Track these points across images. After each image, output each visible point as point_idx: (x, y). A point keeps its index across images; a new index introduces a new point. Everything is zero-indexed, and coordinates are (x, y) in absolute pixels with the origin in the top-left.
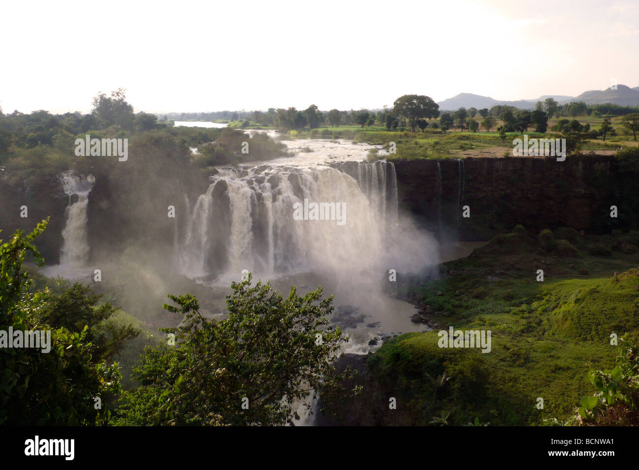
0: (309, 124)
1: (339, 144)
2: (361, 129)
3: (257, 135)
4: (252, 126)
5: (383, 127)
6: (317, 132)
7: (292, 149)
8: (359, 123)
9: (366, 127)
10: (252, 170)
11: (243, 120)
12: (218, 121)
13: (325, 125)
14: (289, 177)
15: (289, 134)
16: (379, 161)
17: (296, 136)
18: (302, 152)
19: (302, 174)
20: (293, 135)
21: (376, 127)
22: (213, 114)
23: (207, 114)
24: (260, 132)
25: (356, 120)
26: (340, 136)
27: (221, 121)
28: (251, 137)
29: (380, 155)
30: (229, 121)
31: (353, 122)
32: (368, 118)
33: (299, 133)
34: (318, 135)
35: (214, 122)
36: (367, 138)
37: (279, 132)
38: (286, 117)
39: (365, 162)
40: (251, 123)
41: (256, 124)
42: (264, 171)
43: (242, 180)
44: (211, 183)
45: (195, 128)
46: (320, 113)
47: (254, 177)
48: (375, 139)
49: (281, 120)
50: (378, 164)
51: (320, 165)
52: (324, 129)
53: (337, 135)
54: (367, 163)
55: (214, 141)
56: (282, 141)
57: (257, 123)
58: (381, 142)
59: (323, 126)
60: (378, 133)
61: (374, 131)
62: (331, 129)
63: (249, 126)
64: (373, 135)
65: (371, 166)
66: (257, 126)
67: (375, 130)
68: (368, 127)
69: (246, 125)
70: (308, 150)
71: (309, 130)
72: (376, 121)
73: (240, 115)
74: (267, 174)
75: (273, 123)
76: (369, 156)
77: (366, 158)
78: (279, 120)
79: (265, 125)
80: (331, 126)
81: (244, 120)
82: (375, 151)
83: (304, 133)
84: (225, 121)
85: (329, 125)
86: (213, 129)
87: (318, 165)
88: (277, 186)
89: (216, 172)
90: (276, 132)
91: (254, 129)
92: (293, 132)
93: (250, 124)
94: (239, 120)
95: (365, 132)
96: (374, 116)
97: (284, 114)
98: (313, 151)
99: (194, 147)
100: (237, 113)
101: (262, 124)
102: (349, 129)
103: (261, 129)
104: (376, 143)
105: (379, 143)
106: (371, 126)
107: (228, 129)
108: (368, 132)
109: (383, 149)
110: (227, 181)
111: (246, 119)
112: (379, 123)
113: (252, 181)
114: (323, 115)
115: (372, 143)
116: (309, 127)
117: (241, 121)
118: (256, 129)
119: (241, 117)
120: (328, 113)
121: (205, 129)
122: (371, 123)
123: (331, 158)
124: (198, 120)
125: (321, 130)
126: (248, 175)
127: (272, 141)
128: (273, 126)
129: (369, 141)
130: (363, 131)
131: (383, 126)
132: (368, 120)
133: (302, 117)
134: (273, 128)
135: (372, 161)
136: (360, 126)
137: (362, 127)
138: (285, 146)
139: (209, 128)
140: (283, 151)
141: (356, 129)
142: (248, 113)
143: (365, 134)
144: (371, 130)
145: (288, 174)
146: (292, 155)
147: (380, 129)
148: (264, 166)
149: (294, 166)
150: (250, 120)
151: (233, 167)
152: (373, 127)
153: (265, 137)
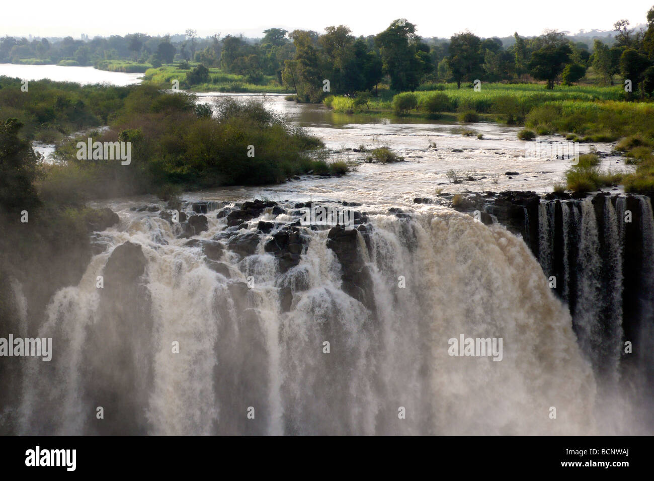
0: (388, 78)
1: (481, 138)
2: (548, 93)
3: (232, 109)
4: (216, 81)
5: (612, 89)
6: (409, 103)
7: (338, 152)
8: (540, 76)
9: (561, 88)
10: (220, 215)
11: (191, 63)
12: (115, 64)
13: (435, 80)
14: (330, 235)
15: (329, 107)
16: (605, 191)
17: (350, 113)
18: (370, 161)
19: (371, 228)
20: (341, 112)
21: (590, 88)
22: (98, 42)
23: (79, 43)
24: (243, 99)
25: (531, 66)
26: (481, 115)
27: (124, 65)
28: (216, 113)
29: (607, 173)
30: (147, 64)
31: (520, 72)
32: (568, 61)
33: (358, 104)
34: (413, 112)
35: (103, 67)
36: (564, 121)
37: (299, 102)
38: (319, 54)
39: (559, 193)
40: (215, 72)
41: (230, 76)
42: (256, 215)
43: (191, 244)
44: (98, 252)
45: (46, 83)
46: (422, 46)
47: (228, 236)
48: (589, 125)
49: (305, 64)
50: (599, 202)
51: (426, 201)
52: (433, 93)
53: (474, 112)
54: (566, 196)
55: (106, 124)
56: (307, 129)
57: (232, 71)
58: (608, 134)
59: (429, 84)
60: (600, 105)
61: (586, 99)
62: (453, 92)
63: (207, 80)
64: (584, 112)
65: (579, 207)
66: (232, 81)
67: (590, 96)
68: (567, 88)
69: (198, 79)
70: (387, 157)
71: (387, 96)
72: (590, 68)
73: (179, 48)
74: (264, 227)
75: (280, 73)
76: (571, 177)
77: (564, 184)
78: (299, 65)
79: (256, 80)
80: (455, 84)
81: (193, 64)
82: (589, 161)
83: (372, 104)
84: (134, 64)
85: (449, 81)
86: (98, 87)
87: (417, 201)
88: (295, 261)
89: (113, 221)
90: (289, 99)
91: (222, 90)
92: (341, 102)
93: (212, 76)
94: (177, 61)
95: (557, 103)
96: (585, 56)
97: (314, 47)
98: (402, 160)
99: (45, 141)
100: (172, 41)
101: (247, 77)
102: (511, 93)
103: (245, 91)
104: (594, 136)
105: (600, 135)
106: (576, 86)
107: (147, 91)
108: (567, 103)
109: (613, 154)
110: (143, 246)
111: (198, 60)
112: (601, 76)
113: (220, 247)
114: (431, 51)
115: (581, 138)
116: (387, 87)
117: (184, 66)
118: (228, 91)
119: (185, 55)
120: (444, 43)
121: (74, 87)
122: (577, 75)
123: (456, 182)
124: (55, 61)
125: (423, 96)
126: (206, 229)
127: (279, 127)
128: (281, 83)
129: (570, 130)
130: (554, 99)
131: (613, 84)
132: (568, 67)
133: (371, 57)
134: (280, 88)
135: (581, 191)
136: (543, 84)
137: (550, 87)
138: (316, 143)
139: (89, 86)
140: (313, 156)
141: (532, 93)
142: (205, 43)
143: (559, 109)
144: (575, 98)
145: (328, 227)
146: (340, 171)
147: (605, 94)
148: (257, 201)
149: (345, 204)
150: (211, 63)
151: (161, 206)
152: (582, 86)
153: (259, 115)
